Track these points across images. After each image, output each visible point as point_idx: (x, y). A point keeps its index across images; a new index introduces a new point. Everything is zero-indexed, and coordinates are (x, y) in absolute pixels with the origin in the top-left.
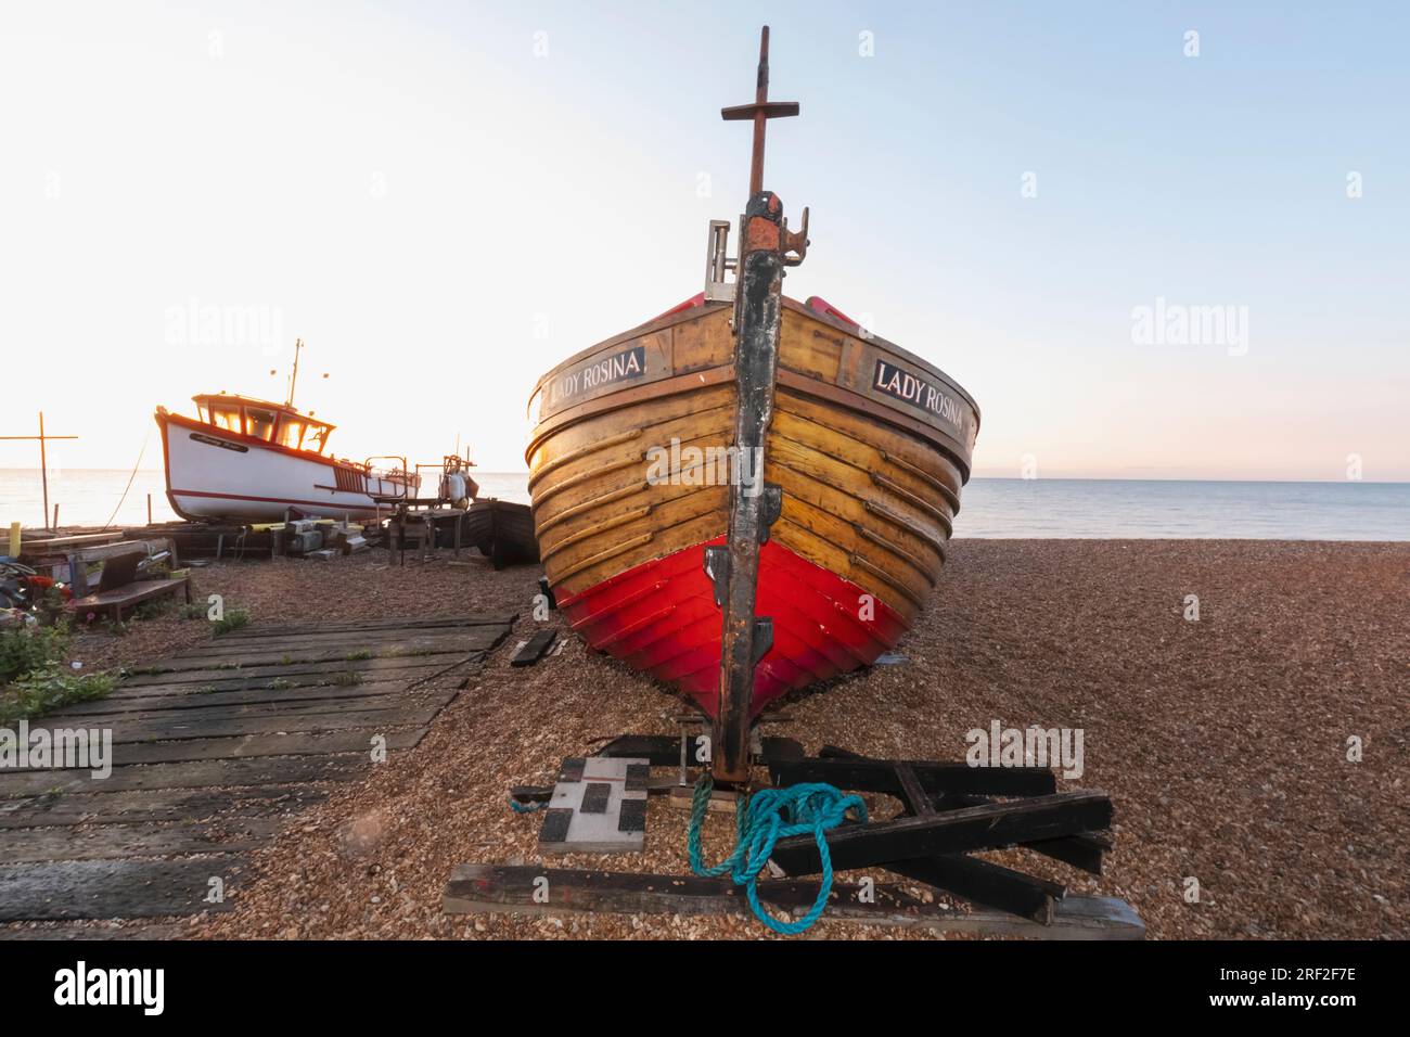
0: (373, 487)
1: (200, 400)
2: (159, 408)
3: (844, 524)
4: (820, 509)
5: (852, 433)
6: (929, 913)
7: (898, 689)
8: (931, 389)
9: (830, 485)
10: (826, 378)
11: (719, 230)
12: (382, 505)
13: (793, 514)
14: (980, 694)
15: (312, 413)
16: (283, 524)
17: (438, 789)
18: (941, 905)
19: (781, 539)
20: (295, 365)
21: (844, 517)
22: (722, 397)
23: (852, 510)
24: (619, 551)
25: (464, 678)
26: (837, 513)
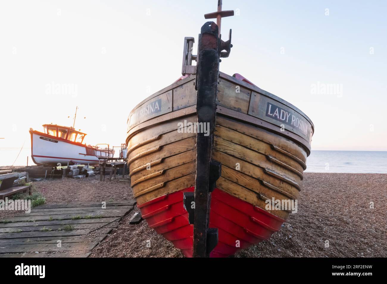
0: (98, 154)
1: (44, 126)
2: (31, 129)
3: (254, 180)
4: (241, 173)
5: (256, 136)
7: (281, 240)
8: (293, 116)
9: (246, 161)
10: (243, 111)
12: (101, 160)
13: (229, 176)
14: (315, 243)
15: (79, 130)
16: (67, 167)
19: (223, 188)
20: (75, 114)
21: (254, 176)
23: (258, 173)
24: (152, 190)
25: (111, 229)
26: (250, 175)
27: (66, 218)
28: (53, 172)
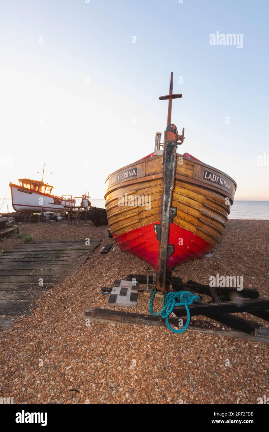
0: (63, 203)
1: (20, 180)
2: (10, 183)
3: (195, 218)
4: (187, 214)
5: (197, 192)
6: (219, 330)
7: (211, 265)
8: (221, 178)
9: (190, 207)
10: (189, 176)
11: (159, 135)
12: (66, 208)
13: (180, 215)
14: (236, 267)
15: (48, 183)
16: (41, 213)
17: (81, 287)
18: (222, 328)
19: (176, 222)
20: (43, 170)
21: (194, 216)
22: (159, 182)
23: (197, 214)
24: (130, 225)
25: (88, 257)
26: (192, 215)
27: (53, 249)
28: (30, 217)
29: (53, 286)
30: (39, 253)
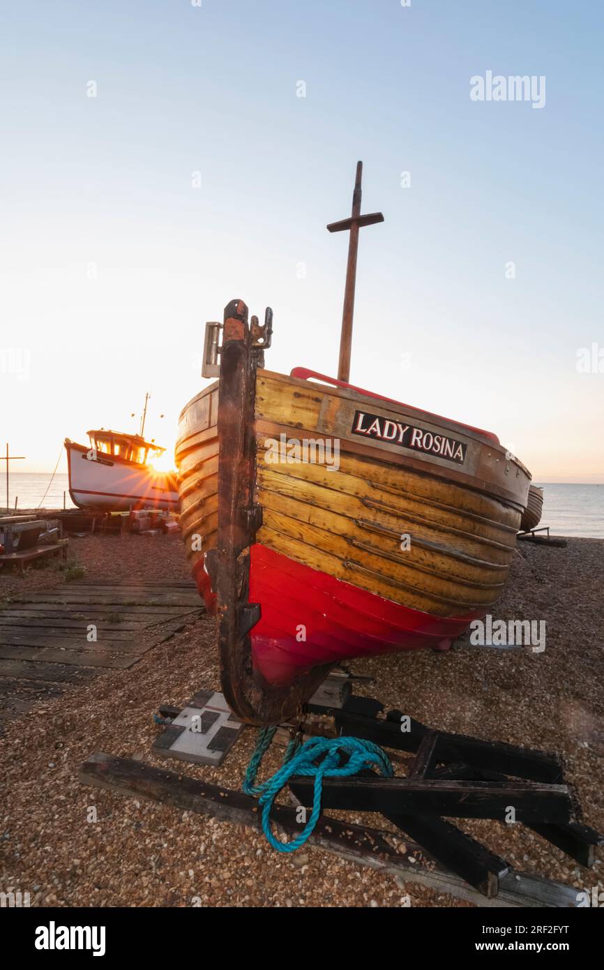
1: (91, 433)
2: (67, 440)
4: (309, 524)
6: (396, 863)
9: (318, 506)
10: (305, 426)
11: (211, 328)
13: (285, 528)
15: (153, 441)
16: (129, 512)
17: (124, 699)
18: (409, 858)
19: (273, 546)
20: (145, 410)
23: (343, 525)
26: (325, 528)
27: (115, 602)
28: (104, 522)
29: (64, 690)
30: (81, 607)
